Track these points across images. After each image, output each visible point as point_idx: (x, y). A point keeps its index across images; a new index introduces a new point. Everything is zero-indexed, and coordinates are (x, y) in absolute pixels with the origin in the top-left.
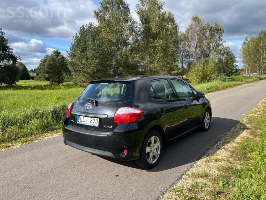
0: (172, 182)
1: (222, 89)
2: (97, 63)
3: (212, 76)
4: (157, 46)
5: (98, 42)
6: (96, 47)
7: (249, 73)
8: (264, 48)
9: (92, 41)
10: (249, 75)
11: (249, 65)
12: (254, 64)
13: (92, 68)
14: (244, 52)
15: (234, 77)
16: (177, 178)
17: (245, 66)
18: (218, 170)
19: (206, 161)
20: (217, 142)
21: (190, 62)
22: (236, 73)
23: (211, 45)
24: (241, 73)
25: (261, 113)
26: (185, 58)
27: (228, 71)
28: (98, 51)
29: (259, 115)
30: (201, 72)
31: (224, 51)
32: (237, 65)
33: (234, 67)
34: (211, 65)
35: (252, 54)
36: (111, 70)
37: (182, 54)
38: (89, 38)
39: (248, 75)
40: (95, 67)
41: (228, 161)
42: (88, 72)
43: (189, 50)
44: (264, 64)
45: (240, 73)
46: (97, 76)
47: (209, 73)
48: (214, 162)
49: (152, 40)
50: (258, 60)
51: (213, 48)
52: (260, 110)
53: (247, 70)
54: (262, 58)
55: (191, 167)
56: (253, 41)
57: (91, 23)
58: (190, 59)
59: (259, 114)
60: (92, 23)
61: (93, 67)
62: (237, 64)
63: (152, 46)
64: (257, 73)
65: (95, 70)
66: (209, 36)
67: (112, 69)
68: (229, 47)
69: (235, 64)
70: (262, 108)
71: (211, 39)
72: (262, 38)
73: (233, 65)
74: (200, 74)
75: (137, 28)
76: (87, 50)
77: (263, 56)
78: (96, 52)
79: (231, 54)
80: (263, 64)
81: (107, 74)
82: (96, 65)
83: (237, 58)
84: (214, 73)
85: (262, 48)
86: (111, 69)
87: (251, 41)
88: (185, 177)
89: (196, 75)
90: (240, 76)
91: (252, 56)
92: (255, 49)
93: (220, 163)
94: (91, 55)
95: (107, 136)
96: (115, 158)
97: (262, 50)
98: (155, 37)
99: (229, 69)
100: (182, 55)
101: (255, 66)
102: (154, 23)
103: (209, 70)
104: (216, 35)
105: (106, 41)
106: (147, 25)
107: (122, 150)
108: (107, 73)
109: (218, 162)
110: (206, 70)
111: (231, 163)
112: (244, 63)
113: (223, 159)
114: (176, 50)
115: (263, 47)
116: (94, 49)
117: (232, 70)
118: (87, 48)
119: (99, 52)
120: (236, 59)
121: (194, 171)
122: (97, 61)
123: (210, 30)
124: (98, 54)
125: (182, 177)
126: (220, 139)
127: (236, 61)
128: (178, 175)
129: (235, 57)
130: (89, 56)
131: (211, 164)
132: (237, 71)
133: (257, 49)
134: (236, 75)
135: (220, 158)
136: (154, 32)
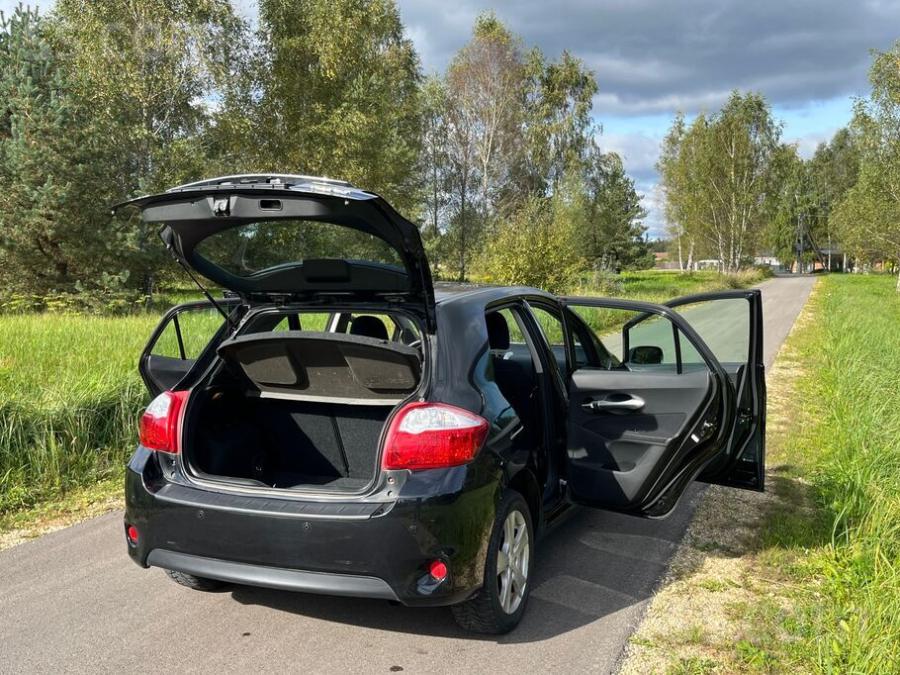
0: (602, 669)
1: (612, 325)
2: (62, 198)
3: (567, 270)
4: (340, 137)
5: (66, 102)
6: (56, 125)
7: (690, 261)
8: (743, 164)
9: (34, 95)
10: (689, 268)
11: (689, 230)
12: (707, 225)
13: (37, 220)
14: (670, 175)
15: (634, 275)
16: (615, 655)
17: (673, 231)
18: (728, 617)
19: (679, 593)
20: (687, 527)
21: (467, 208)
22: (641, 260)
23: (551, 142)
24: (660, 256)
25: (784, 419)
26: (447, 190)
27: (614, 249)
28: (62, 142)
29: (782, 427)
30: (522, 252)
31: (600, 168)
32: (646, 229)
33: (632, 234)
34: (564, 228)
35: (701, 184)
36: (132, 234)
37: (432, 171)
38: (18, 82)
39: (685, 267)
40: (49, 217)
41: (748, 587)
42: (11, 240)
43: (460, 156)
44: (744, 228)
45: (654, 257)
46: (55, 262)
47: (553, 258)
48: (706, 593)
49: (319, 108)
50: (724, 212)
51: (558, 153)
52: (778, 406)
53: (680, 248)
54: (737, 205)
55: (641, 615)
56: (704, 137)
57: (25, 10)
58: (468, 195)
59: (782, 423)
60: (32, 10)
61: (42, 216)
62: (644, 222)
63: (320, 135)
64: (715, 262)
65: (50, 233)
66: (542, 104)
67: (135, 231)
68: (618, 157)
69: (637, 221)
70: (780, 398)
71: (548, 116)
72: (736, 126)
73: (628, 228)
74: (521, 261)
75: (247, 48)
76: (10, 135)
77: (738, 194)
78: (54, 147)
79: (621, 181)
80: (741, 226)
81: (107, 253)
82: (53, 208)
83: (642, 197)
84: (573, 260)
85: (736, 165)
86: (127, 230)
87: (694, 133)
88: (634, 649)
89: (504, 265)
90: (654, 270)
91: (701, 193)
92: (712, 166)
93: (726, 595)
94: (29, 161)
95: (368, 516)
96: (398, 599)
97: (736, 172)
98: (331, 94)
99: (617, 242)
100: (435, 176)
101: (712, 235)
102: (330, 38)
103: (556, 248)
104: (570, 100)
105: (107, 99)
106: (295, 42)
107: (425, 567)
108: (109, 248)
109: (717, 594)
110: (545, 245)
111: (757, 592)
112: (671, 220)
113: (731, 583)
114: (414, 157)
115: (740, 162)
116: (45, 132)
117: (627, 247)
118: (10, 125)
119: (68, 148)
120: (641, 203)
121: (657, 629)
122: (61, 192)
123: (547, 82)
124: (67, 158)
125: (626, 649)
126: (691, 516)
127: (639, 209)
128: (611, 644)
129: (638, 193)
130: (20, 166)
131: (698, 600)
132: (644, 249)
133: (718, 169)
134: (644, 266)
135: (719, 579)
136: (331, 74)
